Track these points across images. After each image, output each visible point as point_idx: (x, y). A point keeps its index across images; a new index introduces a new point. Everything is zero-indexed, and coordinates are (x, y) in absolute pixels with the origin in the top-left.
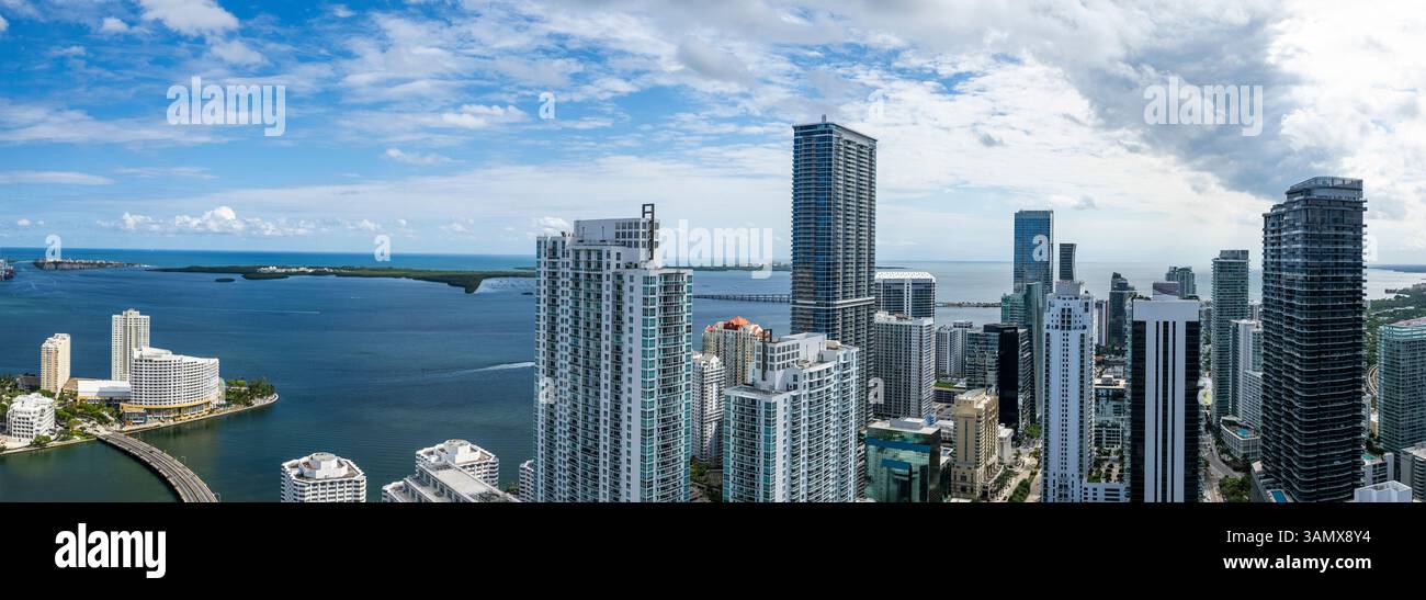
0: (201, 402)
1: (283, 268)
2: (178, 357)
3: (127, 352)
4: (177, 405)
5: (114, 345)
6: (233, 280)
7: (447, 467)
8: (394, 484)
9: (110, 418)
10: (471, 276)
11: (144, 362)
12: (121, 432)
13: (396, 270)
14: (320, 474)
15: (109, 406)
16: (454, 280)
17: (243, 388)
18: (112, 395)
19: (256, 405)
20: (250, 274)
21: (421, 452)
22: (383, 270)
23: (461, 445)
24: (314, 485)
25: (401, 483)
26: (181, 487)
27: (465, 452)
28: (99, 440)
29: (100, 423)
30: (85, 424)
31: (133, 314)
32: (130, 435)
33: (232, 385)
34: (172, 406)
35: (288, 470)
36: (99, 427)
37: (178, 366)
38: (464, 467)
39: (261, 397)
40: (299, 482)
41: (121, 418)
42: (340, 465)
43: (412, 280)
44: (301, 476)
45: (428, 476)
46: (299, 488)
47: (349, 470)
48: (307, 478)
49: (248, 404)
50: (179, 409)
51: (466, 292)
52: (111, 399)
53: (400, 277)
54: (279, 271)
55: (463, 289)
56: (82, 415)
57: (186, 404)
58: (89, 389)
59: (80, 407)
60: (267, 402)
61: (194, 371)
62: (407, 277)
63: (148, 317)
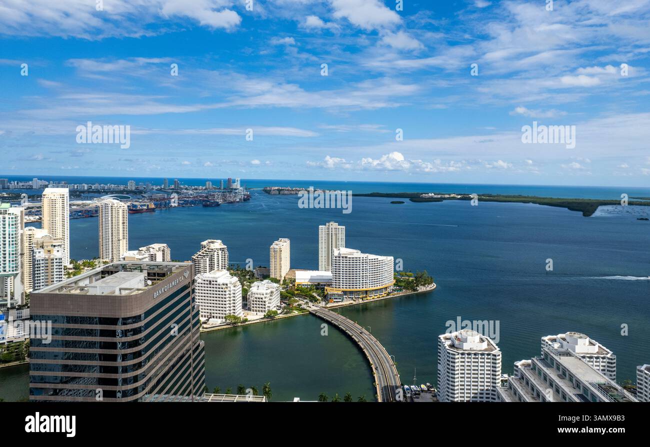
0: (381, 287)
1: (438, 195)
2: (365, 255)
3: (329, 251)
4: (364, 289)
5: (320, 246)
6: (403, 203)
7: (568, 354)
8: (524, 361)
9: (318, 298)
10: (588, 204)
11: (341, 259)
12: (326, 308)
13: (525, 197)
14: (466, 346)
15: (317, 289)
16: (572, 206)
17: (411, 279)
18: (319, 281)
19: (420, 291)
20: (416, 198)
21: (546, 338)
22: (514, 197)
23: (581, 338)
24: (462, 354)
25: (530, 361)
26: (367, 349)
27: (584, 345)
28: (310, 313)
29: (311, 301)
30: (301, 302)
31: (334, 225)
32: (332, 310)
33: (402, 276)
34: (361, 289)
35: (443, 341)
36: (310, 304)
37: (365, 262)
38: (584, 357)
39: (424, 285)
40: (451, 351)
41: (326, 298)
42: (482, 340)
43: (538, 205)
44: (452, 346)
45: (552, 359)
46: (451, 356)
47: (488, 345)
48: (457, 348)
49: (414, 290)
50: (366, 292)
51: (584, 215)
52: (319, 284)
53: (528, 202)
54: (436, 196)
55: (582, 213)
56: (298, 295)
57: (371, 288)
58: (303, 277)
59: (297, 290)
60: (428, 289)
61: (376, 265)
62: (534, 202)
63: (344, 227)
